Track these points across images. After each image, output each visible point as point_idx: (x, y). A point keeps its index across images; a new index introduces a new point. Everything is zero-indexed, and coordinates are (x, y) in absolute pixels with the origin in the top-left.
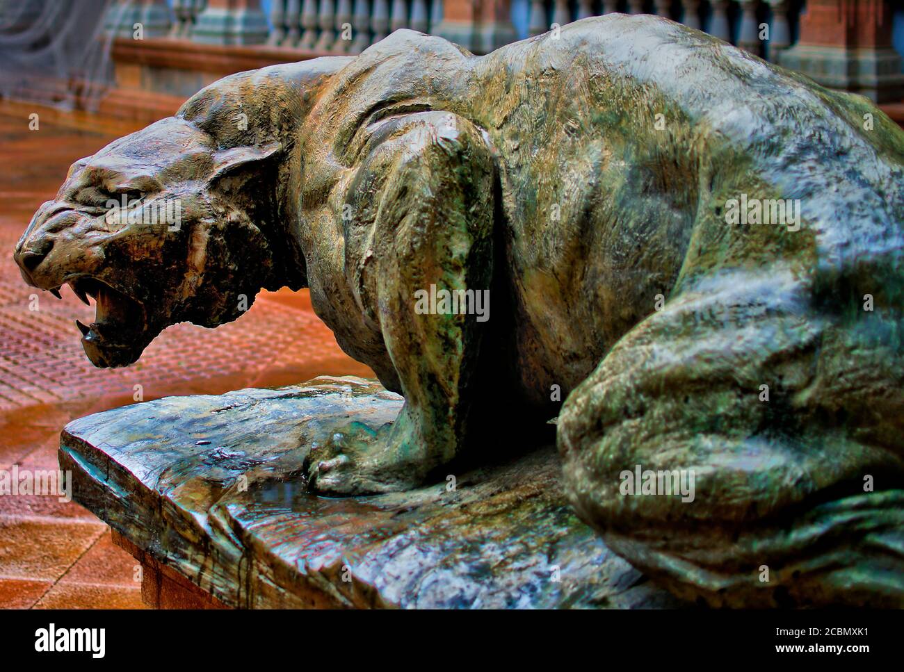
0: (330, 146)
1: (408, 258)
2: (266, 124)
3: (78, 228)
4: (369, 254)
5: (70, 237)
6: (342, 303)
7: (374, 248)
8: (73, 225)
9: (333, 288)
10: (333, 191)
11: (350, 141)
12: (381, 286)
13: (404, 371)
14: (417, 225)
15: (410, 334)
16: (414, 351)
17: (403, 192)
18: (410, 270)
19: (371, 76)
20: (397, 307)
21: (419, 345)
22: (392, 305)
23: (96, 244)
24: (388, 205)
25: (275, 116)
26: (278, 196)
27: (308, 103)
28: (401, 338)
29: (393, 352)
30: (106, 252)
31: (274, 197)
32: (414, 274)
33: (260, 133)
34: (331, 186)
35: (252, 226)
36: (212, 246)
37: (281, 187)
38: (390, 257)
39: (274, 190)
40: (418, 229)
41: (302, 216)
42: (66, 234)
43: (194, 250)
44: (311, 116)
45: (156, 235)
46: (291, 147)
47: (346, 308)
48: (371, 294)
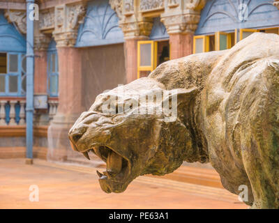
0: (220, 84)
1: (256, 121)
2: (190, 78)
3: (99, 122)
4: (237, 122)
5: (95, 126)
6: (224, 156)
7: (239, 120)
8: (96, 121)
9: (220, 149)
10: (221, 104)
11: (230, 80)
12: (242, 137)
13: (253, 179)
14: (260, 104)
15: (256, 159)
16: (258, 168)
17: (253, 90)
18: (256, 126)
19: (240, 52)
20: (250, 145)
21: (260, 164)
22: (247, 145)
23: (107, 129)
24: (247, 97)
25: (195, 74)
26: (195, 111)
27: (210, 68)
28: (252, 162)
29: (248, 169)
30: (112, 133)
31: (193, 112)
32: (258, 128)
33: (187, 83)
34: (220, 102)
35: (182, 124)
36: (163, 132)
37: (196, 107)
38: (247, 121)
39: (193, 109)
40: (260, 106)
41: (206, 119)
42: (93, 125)
43: (154, 134)
44: (212, 73)
45: (136, 125)
46: (202, 89)
47: (226, 159)
48: (238, 143)
